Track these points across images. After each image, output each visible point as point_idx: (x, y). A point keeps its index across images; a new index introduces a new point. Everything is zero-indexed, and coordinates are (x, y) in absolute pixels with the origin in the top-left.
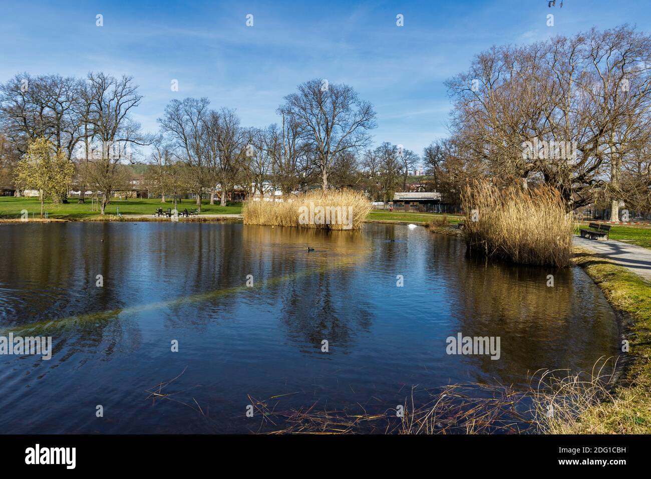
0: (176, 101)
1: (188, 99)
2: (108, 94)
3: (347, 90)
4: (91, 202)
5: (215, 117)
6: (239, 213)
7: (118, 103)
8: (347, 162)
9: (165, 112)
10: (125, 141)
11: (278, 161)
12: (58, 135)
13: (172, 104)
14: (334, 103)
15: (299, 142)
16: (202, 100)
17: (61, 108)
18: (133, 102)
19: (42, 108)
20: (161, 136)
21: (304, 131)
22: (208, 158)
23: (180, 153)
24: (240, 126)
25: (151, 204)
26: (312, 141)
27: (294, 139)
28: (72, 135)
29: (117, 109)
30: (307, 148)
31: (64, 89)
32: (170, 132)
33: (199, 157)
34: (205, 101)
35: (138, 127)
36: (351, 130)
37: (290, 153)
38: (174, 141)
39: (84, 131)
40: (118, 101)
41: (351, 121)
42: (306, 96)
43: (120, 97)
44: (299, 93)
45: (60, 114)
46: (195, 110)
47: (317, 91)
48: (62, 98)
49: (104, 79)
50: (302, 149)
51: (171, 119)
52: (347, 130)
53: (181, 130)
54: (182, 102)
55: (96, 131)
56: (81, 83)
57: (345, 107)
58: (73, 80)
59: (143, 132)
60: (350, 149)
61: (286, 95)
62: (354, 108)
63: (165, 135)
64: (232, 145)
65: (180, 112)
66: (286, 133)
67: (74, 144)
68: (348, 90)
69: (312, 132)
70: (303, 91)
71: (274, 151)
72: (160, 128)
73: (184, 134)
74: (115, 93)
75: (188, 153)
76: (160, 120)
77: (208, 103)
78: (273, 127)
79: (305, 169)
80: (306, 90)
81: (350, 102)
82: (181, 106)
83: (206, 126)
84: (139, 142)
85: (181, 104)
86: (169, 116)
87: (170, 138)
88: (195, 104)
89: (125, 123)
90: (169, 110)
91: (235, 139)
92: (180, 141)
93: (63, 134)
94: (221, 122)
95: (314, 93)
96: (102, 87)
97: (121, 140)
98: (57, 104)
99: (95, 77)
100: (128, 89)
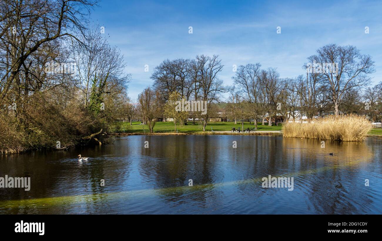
0: (242, 66)
1: (249, 65)
2: (206, 66)
3: (351, 49)
4: (198, 124)
5: (264, 74)
6: (280, 130)
7: (211, 70)
8: (352, 96)
9: (236, 73)
10: (215, 91)
11: (304, 98)
12: (182, 89)
13: (240, 68)
14: (342, 58)
15: (318, 85)
16: (257, 65)
17: (183, 75)
18: (219, 69)
19: (175, 76)
20: (234, 87)
21: (321, 78)
22: (261, 98)
23: (245, 96)
24: (279, 78)
25: (229, 125)
26: (327, 84)
27: (315, 83)
28: (189, 89)
29: (211, 74)
30: (323, 89)
31: (185, 66)
32: (239, 84)
33: (256, 98)
34: (258, 65)
35: (221, 82)
36: (355, 75)
37: (312, 92)
38: (241, 89)
39: (194, 86)
40: (211, 69)
41: (355, 69)
42: (322, 56)
43: (212, 67)
44: (317, 54)
45: (183, 78)
46: (253, 71)
47: (329, 52)
48: (184, 70)
49: (204, 58)
50: (320, 89)
51: (240, 76)
52: (352, 75)
53: (245, 83)
54: (245, 66)
55: (200, 86)
56: (193, 62)
57: (350, 60)
58: (189, 60)
59: (224, 85)
60: (354, 88)
61: (309, 57)
62: (357, 60)
63: (236, 86)
64: (275, 90)
65: (244, 72)
66: (309, 80)
67: (190, 94)
68: (353, 49)
69: (326, 79)
70: (320, 53)
71: (302, 91)
72: (234, 82)
73: (247, 85)
74: (210, 65)
75: (249, 96)
76: (234, 78)
77: (260, 66)
78: (301, 77)
79: (322, 102)
80: (322, 52)
81: (354, 57)
82: (245, 69)
83: (259, 80)
84: (222, 91)
85: (245, 68)
86: (238, 75)
87: (239, 88)
88: (253, 67)
89: (215, 81)
90: (238, 72)
91: (277, 86)
92: (245, 89)
93: (185, 89)
94: (268, 76)
95: (328, 53)
96: (203, 62)
97: (213, 90)
98: (182, 73)
99: (200, 58)
100: (216, 62)
